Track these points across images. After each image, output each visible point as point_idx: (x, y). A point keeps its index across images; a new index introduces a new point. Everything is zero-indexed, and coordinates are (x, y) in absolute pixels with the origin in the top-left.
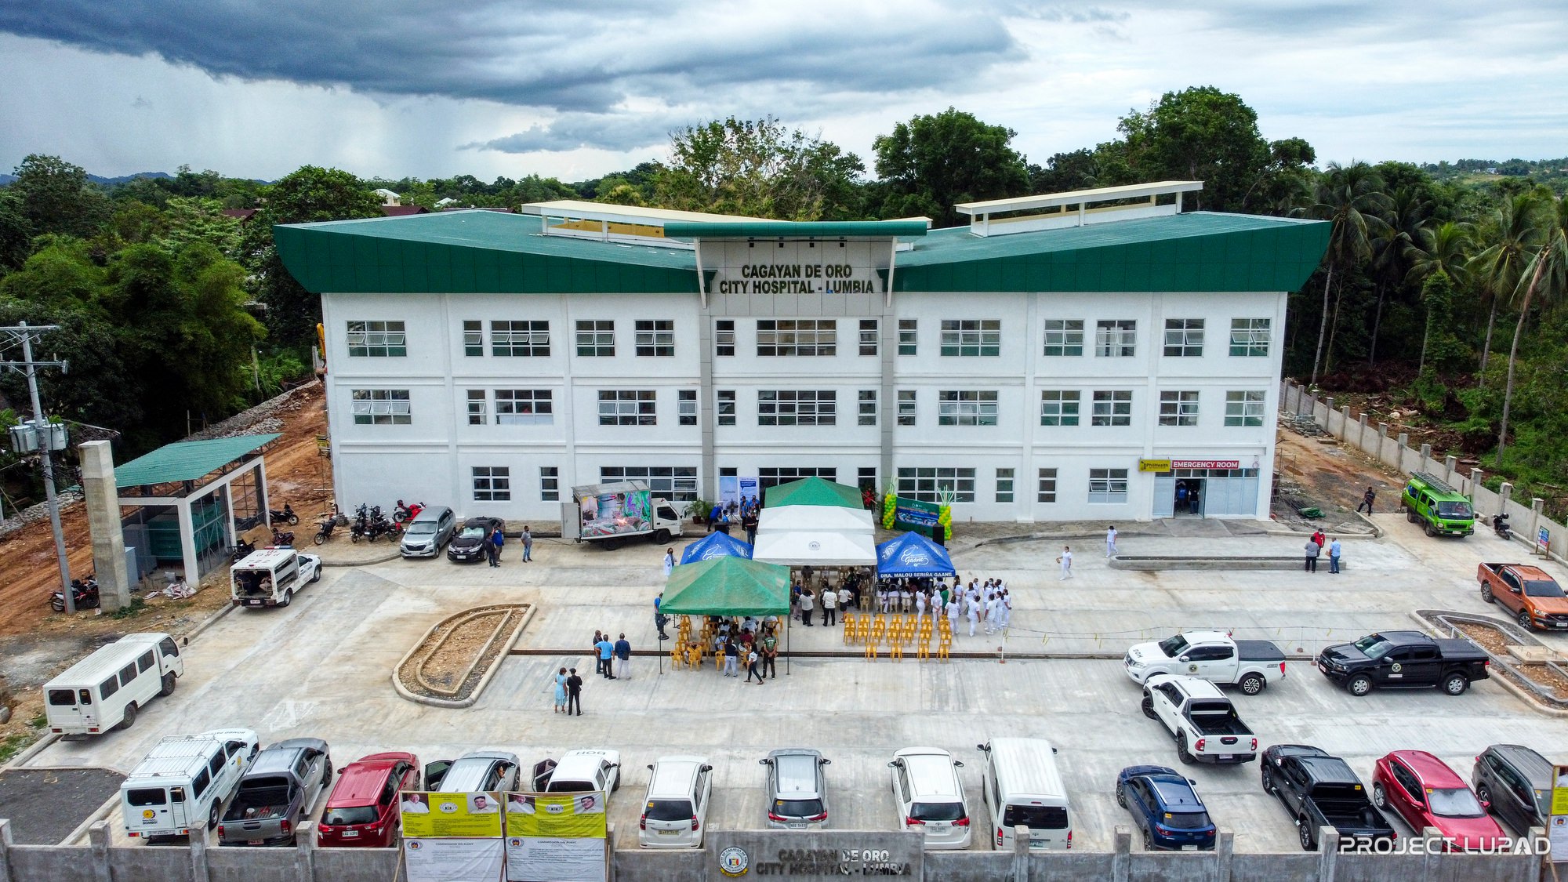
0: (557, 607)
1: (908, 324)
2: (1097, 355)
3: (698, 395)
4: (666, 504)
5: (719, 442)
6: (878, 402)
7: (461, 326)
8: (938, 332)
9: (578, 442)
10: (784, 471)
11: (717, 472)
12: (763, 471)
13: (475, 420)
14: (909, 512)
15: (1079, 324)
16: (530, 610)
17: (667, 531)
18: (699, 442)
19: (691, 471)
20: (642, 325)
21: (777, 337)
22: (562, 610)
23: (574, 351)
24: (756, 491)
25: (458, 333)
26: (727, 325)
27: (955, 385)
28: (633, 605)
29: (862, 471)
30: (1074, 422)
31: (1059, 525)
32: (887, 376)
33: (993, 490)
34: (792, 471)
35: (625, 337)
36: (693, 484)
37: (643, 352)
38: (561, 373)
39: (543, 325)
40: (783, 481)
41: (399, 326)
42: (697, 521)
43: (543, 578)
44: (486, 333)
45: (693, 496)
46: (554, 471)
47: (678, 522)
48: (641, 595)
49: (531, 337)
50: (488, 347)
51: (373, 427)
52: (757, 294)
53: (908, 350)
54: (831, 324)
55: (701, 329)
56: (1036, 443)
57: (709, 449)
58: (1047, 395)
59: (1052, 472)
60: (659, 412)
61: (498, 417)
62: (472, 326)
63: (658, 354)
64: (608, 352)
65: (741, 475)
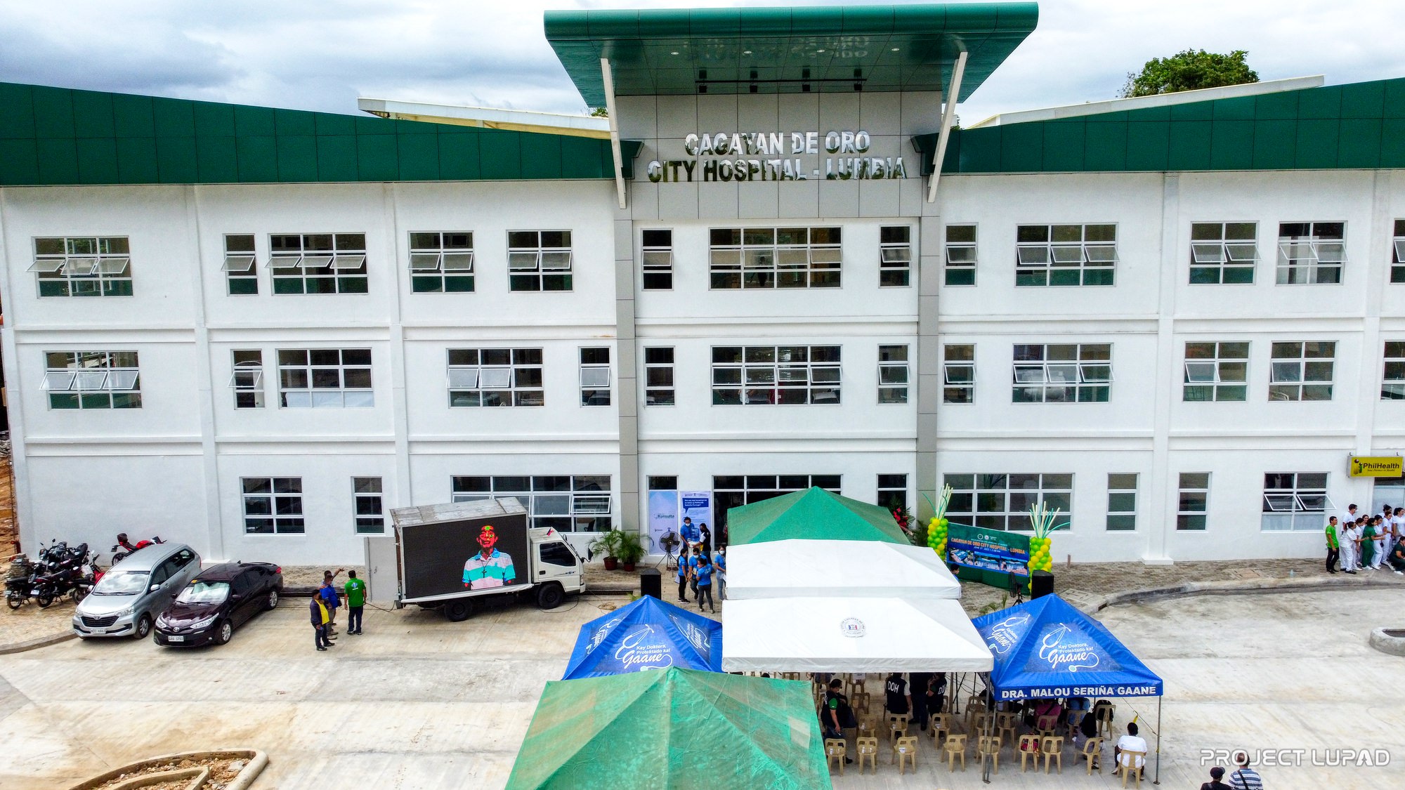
0: (312, 756)
1: (962, 233)
2: (1279, 282)
3: (613, 355)
4: (556, 537)
5: (647, 433)
6: (912, 364)
7: (221, 245)
8: (1011, 244)
9: (414, 436)
10: (755, 481)
11: (645, 483)
12: (719, 482)
13: (246, 401)
14: (971, 548)
15: (1244, 231)
16: (254, 764)
17: (557, 585)
18: (615, 434)
19: (598, 483)
20: (520, 239)
21: (742, 256)
22: (321, 764)
23: (407, 284)
24: (707, 516)
25: (216, 256)
26: (659, 238)
27: (1039, 334)
28: (472, 752)
29: (884, 480)
30: (1238, 394)
31: (1220, 569)
32: (926, 321)
33: (1102, 511)
34: (768, 481)
35: (491, 259)
36: (604, 503)
37: (522, 283)
38: (388, 321)
39: (354, 242)
40: (753, 498)
41: (120, 245)
42: (611, 564)
43: (314, 683)
44: (263, 253)
45: (605, 524)
46: (375, 484)
47: (577, 568)
48: (493, 724)
49: (338, 260)
50: (265, 278)
51: (81, 414)
52: (711, 183)
53: (962, 277)
54: (834, 235)
55: (617, 242)
56: (1176, 430)
57: (633, 445)
58: (1195, 350)
59: (1200, 479)
60: (548, 384)
61: (284, 395)
62: (239, 243)
63: (546, 288)
64: (464, 284)
65: (683, 487)
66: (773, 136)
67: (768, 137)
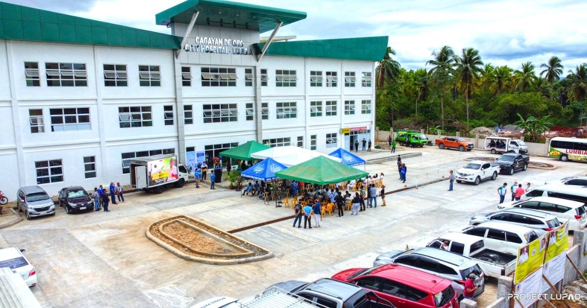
1: (263, 71)
2: (327, 86)
3: (174, 108)
5: (186, 133)
7: (23, 66)
8: (275, 75)
10: (216, 146)
11: (185, 150)
12: (207, 147)
13: (35, 130)
15: (320, 73)
18: (175, 135)
19: (172, 151)
20: (142, 68)
23: (103, 83)
26: (187, 70)
32: (259, 95)
34: (220, 146)
35: (133, 75)
37: (143, 84)
38: (95, 97)
39: (81, 66)
46: (92, 159)
49: (74, 73)
54: (234, 71)
57: (180, 138)
58: (312, 103)
59: (315, 137)
60: (154, 118)
61: (52, 127)
62: (31, 66)
63: (152, 85)
64: (123, 84)
65: (197, 150)
66: (219, 39)
67: (218, 40)
